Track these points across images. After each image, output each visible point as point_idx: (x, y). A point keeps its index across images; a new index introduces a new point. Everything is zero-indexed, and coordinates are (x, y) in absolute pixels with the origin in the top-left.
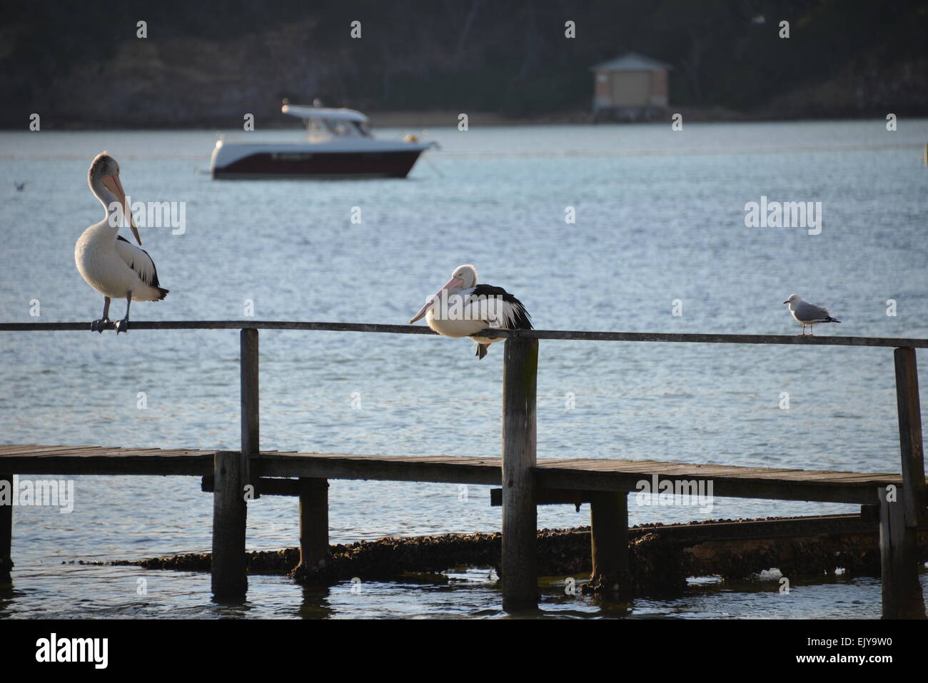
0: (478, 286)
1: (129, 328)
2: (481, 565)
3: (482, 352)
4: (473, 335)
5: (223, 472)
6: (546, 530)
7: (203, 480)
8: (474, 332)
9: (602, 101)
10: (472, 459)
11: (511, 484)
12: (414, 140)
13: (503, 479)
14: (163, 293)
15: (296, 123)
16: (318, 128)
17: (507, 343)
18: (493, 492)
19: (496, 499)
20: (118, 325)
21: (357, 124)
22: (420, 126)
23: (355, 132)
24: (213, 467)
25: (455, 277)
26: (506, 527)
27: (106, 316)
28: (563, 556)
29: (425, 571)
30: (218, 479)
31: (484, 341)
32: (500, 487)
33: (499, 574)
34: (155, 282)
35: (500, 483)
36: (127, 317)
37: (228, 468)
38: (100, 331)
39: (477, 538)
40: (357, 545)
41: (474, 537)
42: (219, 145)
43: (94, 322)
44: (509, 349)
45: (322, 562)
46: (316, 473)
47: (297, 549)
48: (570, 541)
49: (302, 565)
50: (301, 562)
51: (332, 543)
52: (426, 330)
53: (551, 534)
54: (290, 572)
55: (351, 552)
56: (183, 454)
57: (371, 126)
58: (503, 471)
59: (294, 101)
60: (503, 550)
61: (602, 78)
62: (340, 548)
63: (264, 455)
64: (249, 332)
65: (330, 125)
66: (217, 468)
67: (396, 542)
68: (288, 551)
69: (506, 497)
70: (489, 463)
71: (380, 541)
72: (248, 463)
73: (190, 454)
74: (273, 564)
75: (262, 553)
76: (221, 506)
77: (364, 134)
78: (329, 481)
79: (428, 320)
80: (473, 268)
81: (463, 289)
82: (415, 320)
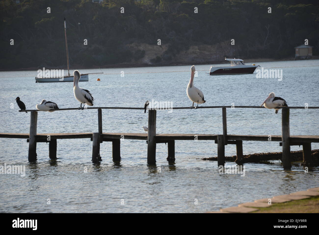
0: (275, 97)
1: (198, 108)
2: (277, 159)
3: (277, 112)
4: (275, 108)
5: (219, 139)
6: (292, 151)
7: (215, 141)
8: (275, 107)
9: (297, 55)
10: (275, 136)
11: (284, 141)
12: (254, 65)
13: (282, 140)
14: (205, 101)
15: (228, 62)
16: (233, 63)
17: (282, 110)
18: (280, 143)
19: (281, 144)
20: (196, 108)
21: (241, 62)
22: (255, 62)
23: (241, 64)
24: (217, 138)
25: (270, 95)
26: (283, 151)
27: (193, 106)
28: (296, 157)
29: (265, 161)
30: (218, 141)
31: (277, 109)
32: (282, 142)
33: (282, 161)
34: (203, 99)
35: (281, 141)
36: (198, 106)
37: (220, 138)
38: (192, 109)
40: (249, 155)
41: (276, 153)
42: (211, 67)
43: (191, 107)
44: (283, 111)
45: (242, 159)
46: (240, 139)
47: (236, 156)
48: (298, 154)
49: (237, 160)
50: (237, 159)
51: (244, 155)
52: (264, 107)
53: (294, 152)
54: (235, 161)
55: (248, 157)
56: (210, 135)
57: (244, 62)
58: (282, 139)
59: (227, 58)
60: (283, 156)
61: (297, 50)
62: (246, 156)
63: (228, 135)
64: (224, 108)
65: (235, 62)
66: (218, 139)
67: (258, 154)
68: (234, 156)
69: (283, 144)
70: (279, 137)
71: (254, 154)
72: (225, 138)
73: (212, 135)
74: (231, 159)
75: (228, 157)
76: (219, 146)
77: (243, 64)
78: (242, 141)
79: (264, 105)
80: (274, 93)
81: (272, 98)
82: (262, 105)
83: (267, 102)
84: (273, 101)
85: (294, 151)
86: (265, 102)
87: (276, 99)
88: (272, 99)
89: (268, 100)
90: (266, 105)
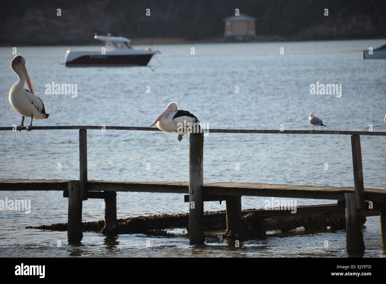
0: (178, 111)
2: (180, 227)
3: (180, 138)
5: (72, 189)
6: (207, 212)
7: (64, 192)
9: (228, 33)
10: (176, 183)
11: (193, 193)
12: (150, 50)
13: (190, 191)
14: (47, 116)
15: (101, 43)
16: (110, 45)
18: (185, 196)
19: (187, 199)
20: (27, 128)
21: (126, 43)
22: (152, 44)
23: (125, 47)
24: (68, 187)
25: (169, 107)
26: (191, 211)
27: (22, 125)
28: (214, 223)
29: (157, 229)
30: (70, 192)
31: (181, 134)
32: (188, 194)
33: (188, 231)
34: (43, 111)
35: (188, 193)
36: (31, 124)
37: (74, 187)
38: (20, 130)
39: (179, 216)
40: (128, 219)
41: (177, 215)
42: (68, 52)
43: (18, 127)
44: (191, 136)
45: (114, 226)
46: (111, 189)
47: (103, 221)
48: (218, 216)
49: (105, 228)
50: (105, 226)
52: (157, 129)
53: (209, 214)
54: (100, 231)
55: (126, 222)
56: (55, 182)
57: (132, 44)
58: (189, 188)
59: (99, 34)
60: (190, 220)
61: (228, 24)
62: (121, 220)
63: (89, 182)
64: (83, 131)
65: (115, 44)
66: (70, 187)
67: (145, 217)
68: (99, 222)
69: (190, 198)
70: (183, 184)
71: (138, 217)
72: (83, 185)
73: (58, 182)
74: (94, 227)
75: (89, 222)
76: (71, 203)
77: (129, 47)
78: (117, 192)
79: (158, 125)
80: (176, 103)
81: (172, 112)
82: (152, 125)
83: (162, 119)
84: (175, 117)
85: (211, 212)
86: (159, 119)
87: (181, 113)
88: (173, 114)
89: (165, 115)
90: (161, 125)
